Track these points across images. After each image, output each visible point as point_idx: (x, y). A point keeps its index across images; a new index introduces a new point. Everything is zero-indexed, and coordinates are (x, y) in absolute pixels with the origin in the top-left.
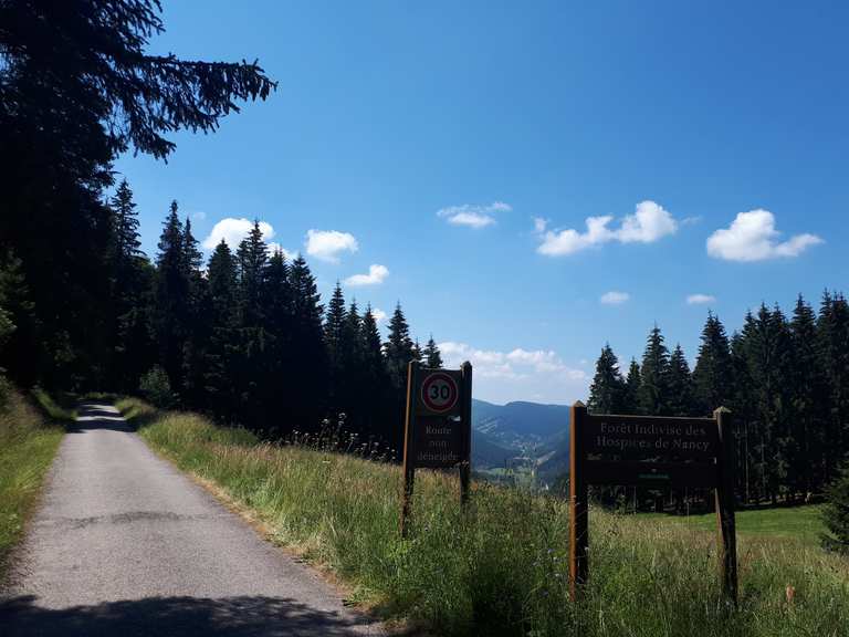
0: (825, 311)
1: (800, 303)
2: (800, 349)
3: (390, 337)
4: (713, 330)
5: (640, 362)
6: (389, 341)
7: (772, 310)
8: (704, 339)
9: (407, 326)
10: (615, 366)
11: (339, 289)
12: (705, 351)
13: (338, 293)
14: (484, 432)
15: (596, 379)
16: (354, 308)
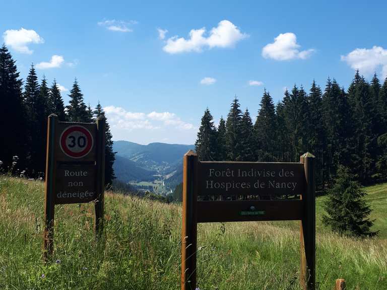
0: (328, 90)
1: (314, 85)
2: (313, 112)
3: (70, 102)
4: (267, 100)
5: (226, 119)
6: (70, 104)
7: (299, 89)
8: (261, 105)
9: (82, 95)
10: (211, 122)
11: (33, 70)
12: (261, 113)
13: (33, 72)
14: (135, 161)
15: (201, 129)
16: (44, 82)
